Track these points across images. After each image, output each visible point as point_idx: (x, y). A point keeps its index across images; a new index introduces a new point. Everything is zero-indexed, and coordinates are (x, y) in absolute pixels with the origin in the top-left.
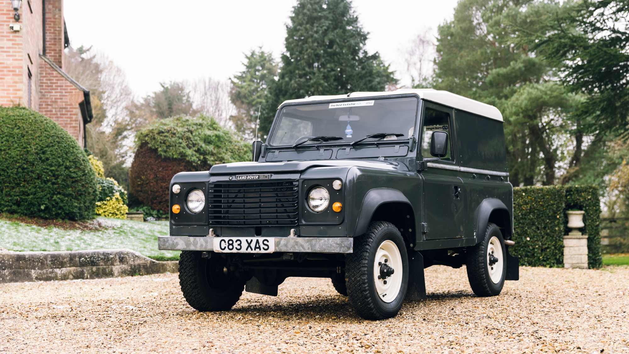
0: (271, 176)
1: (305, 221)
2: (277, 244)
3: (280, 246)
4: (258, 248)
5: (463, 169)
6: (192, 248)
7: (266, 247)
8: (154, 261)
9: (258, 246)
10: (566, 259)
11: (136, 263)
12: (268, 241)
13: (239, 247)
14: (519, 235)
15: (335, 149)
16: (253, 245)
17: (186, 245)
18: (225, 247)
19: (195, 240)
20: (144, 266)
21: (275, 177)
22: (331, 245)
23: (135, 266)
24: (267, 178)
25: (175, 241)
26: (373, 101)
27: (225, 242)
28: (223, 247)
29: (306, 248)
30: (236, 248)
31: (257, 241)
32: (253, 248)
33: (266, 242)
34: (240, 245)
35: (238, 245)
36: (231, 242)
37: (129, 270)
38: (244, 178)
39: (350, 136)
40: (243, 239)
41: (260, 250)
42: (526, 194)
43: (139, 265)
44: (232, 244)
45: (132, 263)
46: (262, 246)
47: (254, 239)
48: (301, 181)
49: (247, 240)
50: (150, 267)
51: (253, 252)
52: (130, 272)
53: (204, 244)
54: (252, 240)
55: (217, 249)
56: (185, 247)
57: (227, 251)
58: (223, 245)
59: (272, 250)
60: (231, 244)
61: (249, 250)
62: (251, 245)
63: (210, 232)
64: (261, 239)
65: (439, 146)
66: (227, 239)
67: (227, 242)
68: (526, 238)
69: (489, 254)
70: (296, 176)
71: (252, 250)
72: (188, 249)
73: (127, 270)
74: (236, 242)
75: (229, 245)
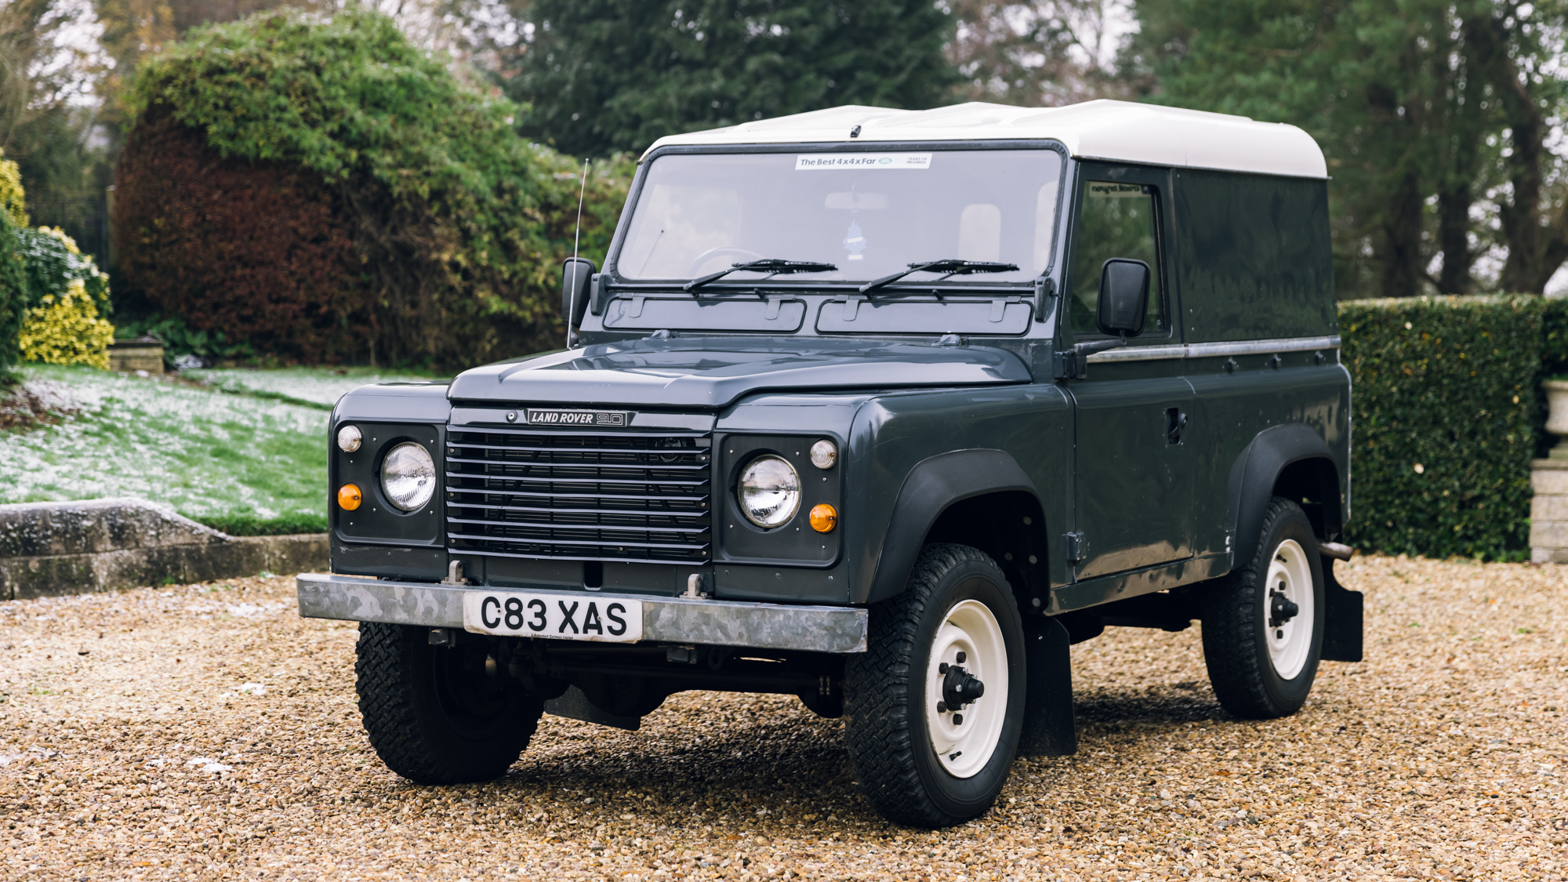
0: (631, 417)
1: (731, 553)
2: (649, 619)
3: (658, 625)
4: (593, 627)
5: (1195, 350)
6: (400, 617)
7: (617, 626)
8: (222, 535)
9: (593, 621)
10: (1538, 534)
11: (165, 543)
12: (623, 610)
13: (538, 622)
14: (1389, 455)
15: (814, 301)
16: (579, 618)
17: (382, 608)
18: (498, 620)
19: (408, 592)
20: (189, 553)
21: (641, 419)
22: (805, 629)
23: (161, 553)
24: (620, 423)
25: (350, 594)
26: (928, 156)
27: (498, 605)
28: (491, 620)
29: (734, 635)
30: (530, 624)
31: (592, 608)
32: (580, 624)
33: (616, 612)
34: (541, 615)
35: (537, 615)
36: (514, 606)
37: (144, 565)
38: (550, 417)
39: (859, 257)
40: (551, 599)
41: (600, 632)
42: (1415, 325)
43: (174, 549)
44: (518, 613)
45: (153, 544)
46: (606, 622)
47: (584, 601)
48: (718, 438)
49: (561, 604)
50: (209, 557)
51: (580, 636)
52: (147, 571)
53: (436, 608)
54: (576, 605)
55: (473, 622)
56: (380, 613)
57: (502, 630)
58: (492, 613)
59: (634, 633)
60: (514, 611)
61: (569, 630)
62: (574, 617)
63: (452, 573)
64: (603, 602)
65: (1121, 304)
66: (502, 596)
67: (502, 604)
68: (1411, 464)
69: (1272, 590)
70: (705, 422)
71: (576, 631)
72: (387, 620)
73: (137, 566)
74: (530, 605)
75: (510, 613)
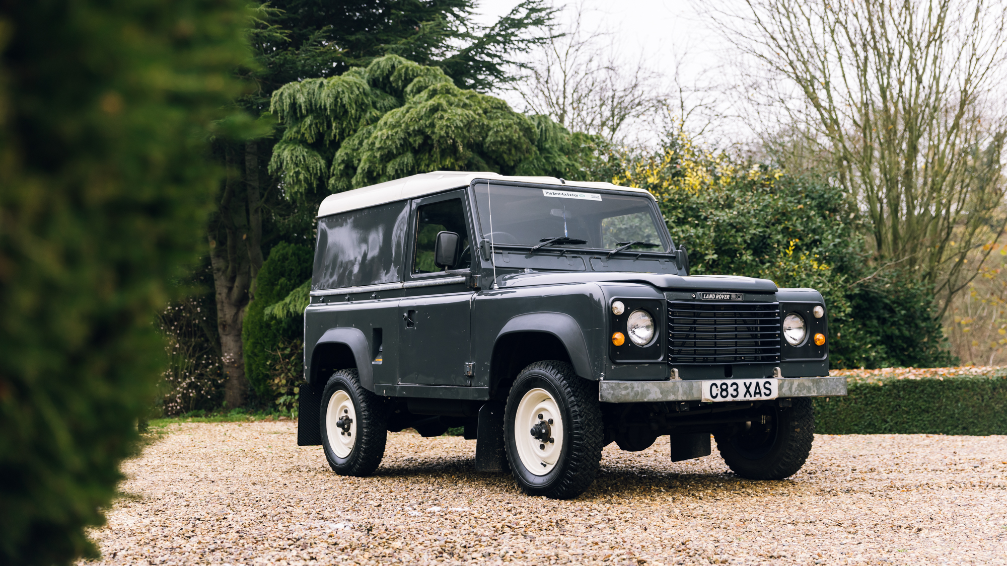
2: (780, 388)
3: (784, 390)
4: (758, 393)
6: (671, 398)
7: (768, 392)
9: (758, 391)
12: (770, 384)
13: (735, 393)
16: (752, 390)
17: (662, 393)
18: (717, 394)
24: (740, 299)
25: (645, 388)
27: (717, 387)
28: (714, 395)
30: (732, 395)
31: (758, 384)
32: (752, 393)
33: (767, 385)
35: (735, 390)
36: (724, 387)
38: (712, 296)
40: (740, 382)
41: (761, 396)
44: (726, 390)
46: (763, 390)
47: (754, 381)
49: (745, 383)
51: (753, 398)
53: (688, 391)
54: (751, 383)
55: (706, 397)
56: (660, 396)
57: (719, 399)
58: (715, 391)
59: (774, 395)
61: (748, 396)
62: (750, 390)
64: (762, 381)
66: (719, 382)
67: (719, 386)
71: (751, 396)
72: (664, 400)
74: (731, 386)
75: (722, 390)
